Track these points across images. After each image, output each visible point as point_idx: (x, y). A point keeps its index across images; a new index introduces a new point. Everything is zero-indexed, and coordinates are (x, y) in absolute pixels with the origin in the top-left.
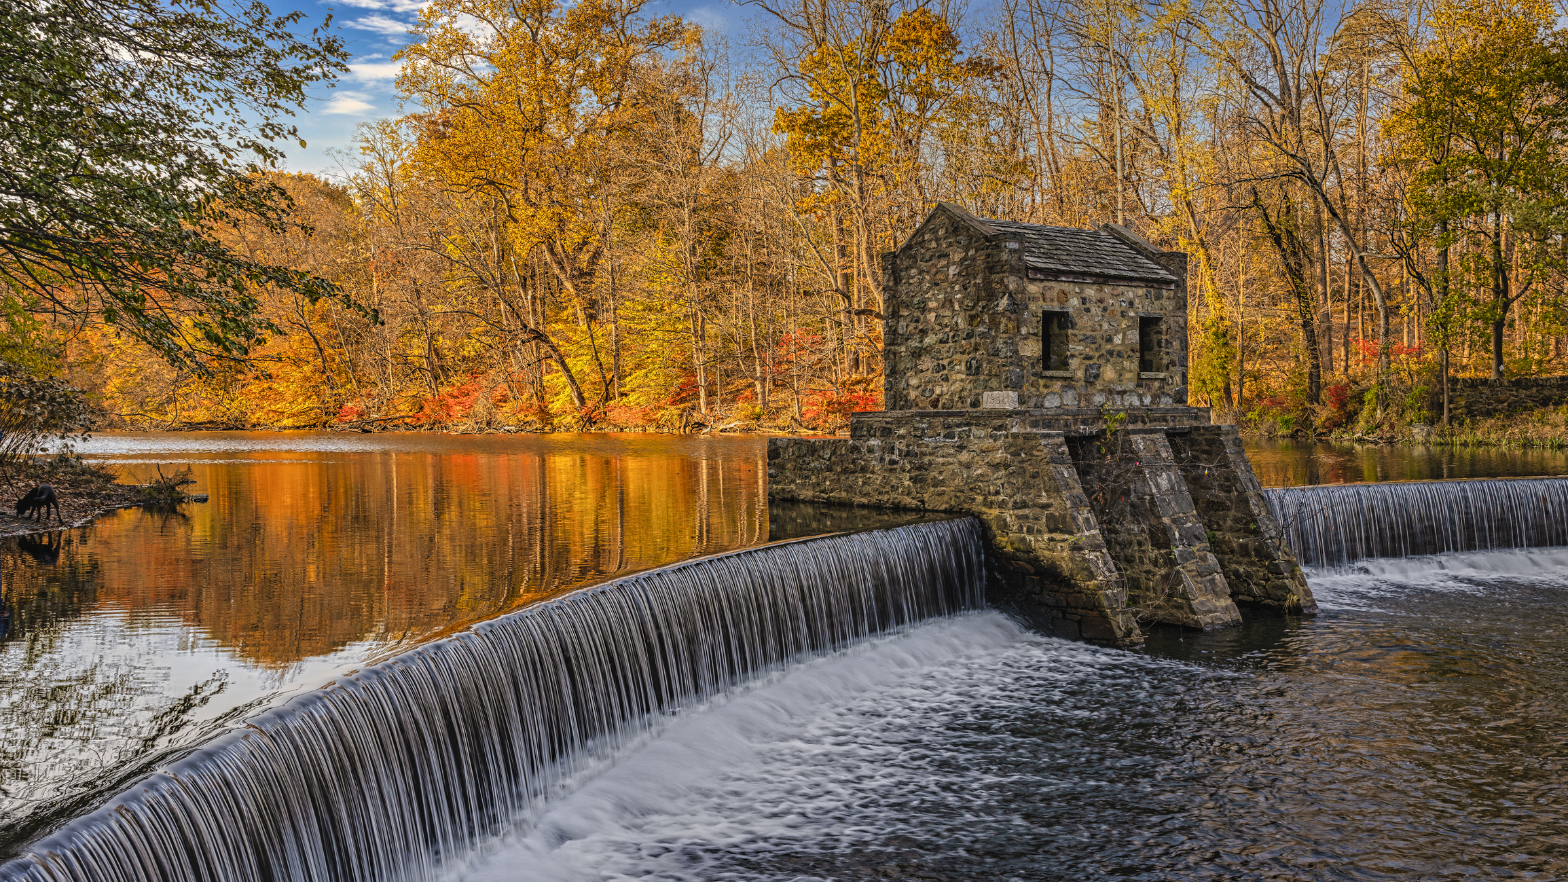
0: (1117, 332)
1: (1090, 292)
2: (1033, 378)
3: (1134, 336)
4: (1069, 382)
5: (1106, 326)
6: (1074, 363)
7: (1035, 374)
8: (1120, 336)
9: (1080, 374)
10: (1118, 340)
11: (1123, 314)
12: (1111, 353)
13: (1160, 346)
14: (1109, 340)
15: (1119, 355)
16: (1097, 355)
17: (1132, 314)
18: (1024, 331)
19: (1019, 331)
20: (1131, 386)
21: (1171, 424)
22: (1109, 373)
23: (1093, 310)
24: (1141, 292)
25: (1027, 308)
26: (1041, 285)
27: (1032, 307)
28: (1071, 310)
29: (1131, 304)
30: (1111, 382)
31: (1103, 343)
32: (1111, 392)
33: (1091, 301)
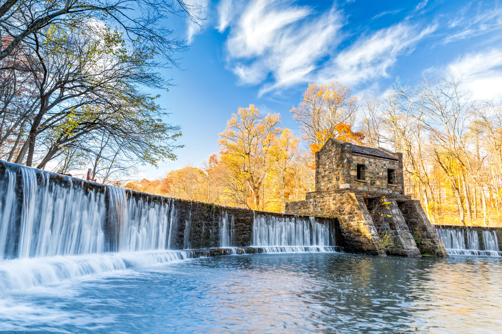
0: (380, 172)
1: (372, 160)
2: (354, 181)
3: (386, 174)
4: (365, 184)
5: (377, 170)
6: (367, 179)
7: (355, 180)
8: (382, 173)
9: (369, 182)
10: (381, 174)
11: (382, 167)
12: (379, 177)
13: (394, 178)
14: (378, 174)
15: (381, 178)
16: (374, 177)
17: (385, 167)
18: (351, 168)
19: (350, 168)
20: (385, 187)
21: (398, 199)
22: (378, 183)
23: (373, 165)
24: (388, 162)
25: (352, 162)
26: (357, 157)
27: (354, 162)
28: (366, 164)
29: (385, 165)
30: (379, 185)
31: (376, 174)
32: (379, 188)
33: (372, 163)
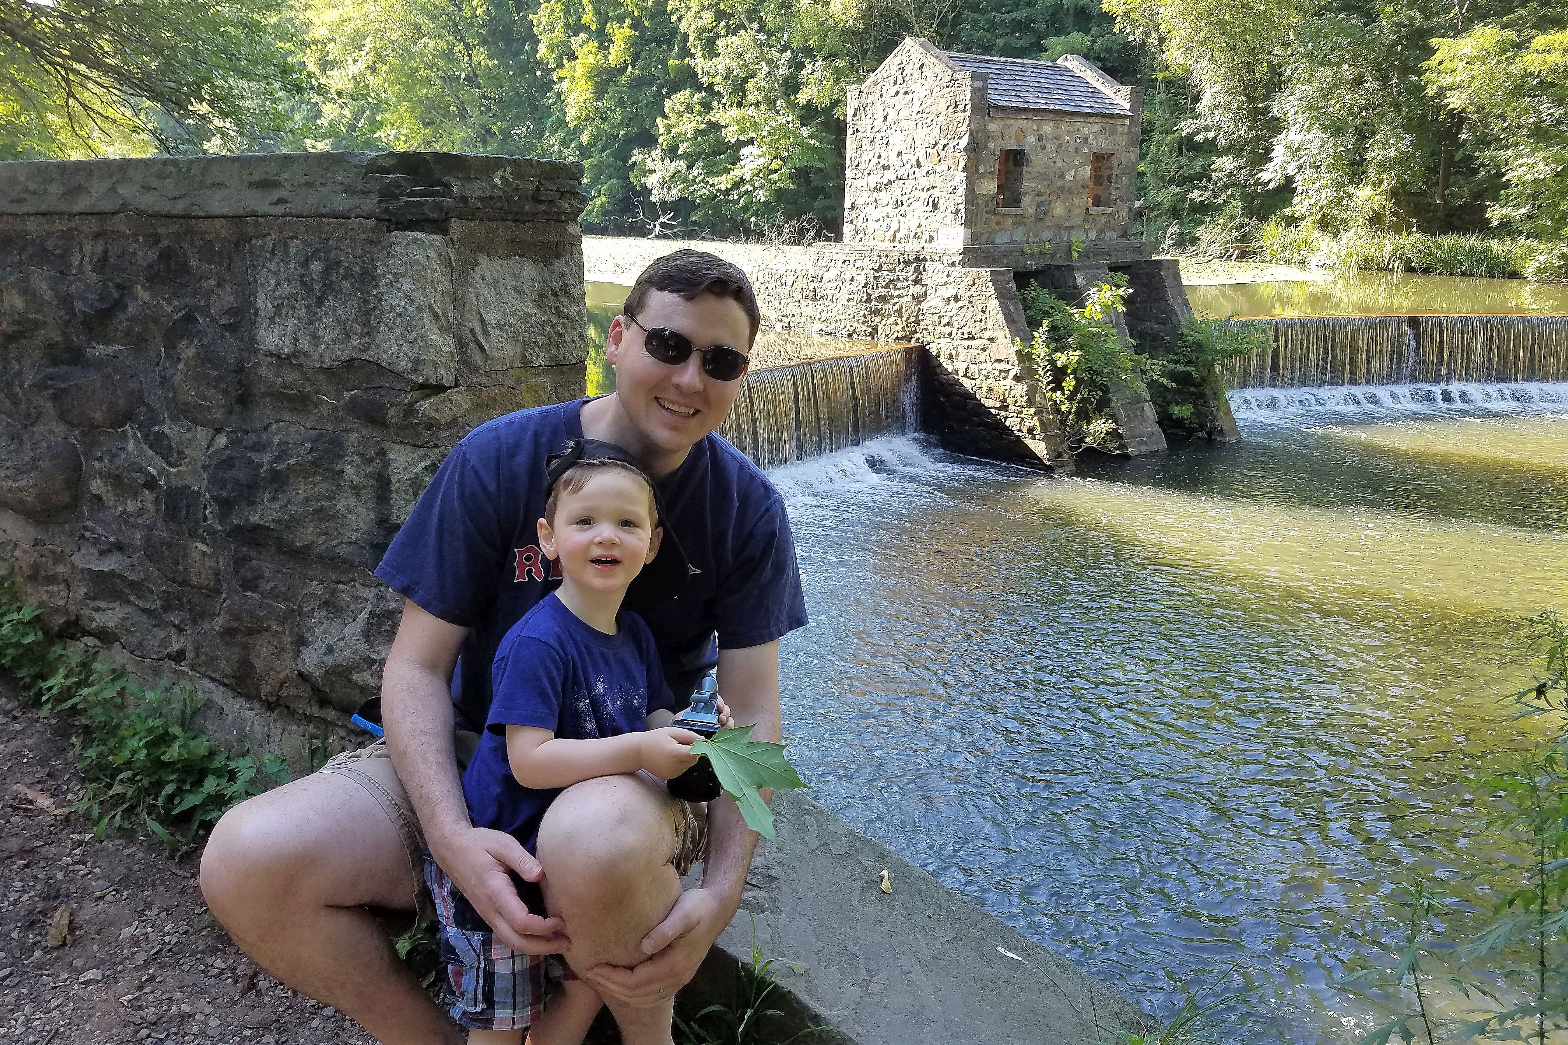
0: (1070, 169)
1: (1048, 129)
2: (986, 216)
3: (1087, 172)
4: (1020, 219)
5: (1059, 164)
6: (1026, 200)
7: (988, 212)
8: (1072, 173)
9: (1031, 211)
10: (1070, 176)
11: (1077, 151)
12: (1062, 189)
13: (1110, 182)
14: (1062, 176)
15: (1070, 191)
16: (1049, 191)
17: (1086, 150)
18: (981, 169)
19: (977, 170)
20: (1078, 221)
21: (1114, 259)
22: (1058, 209)
23: (1048, 148)
24: (1096, 128)
25: (986, 147)
26: (1001, 123)
27: (991, 145)
28: (1027, 148)
29: (1086, 140)
30: (1060, 217)
31: (1055, 179)
32: (1059, 227)
33: (1047, 138)
